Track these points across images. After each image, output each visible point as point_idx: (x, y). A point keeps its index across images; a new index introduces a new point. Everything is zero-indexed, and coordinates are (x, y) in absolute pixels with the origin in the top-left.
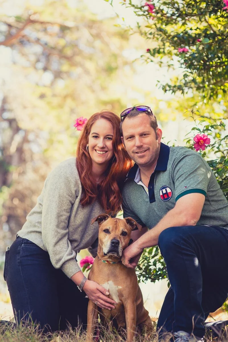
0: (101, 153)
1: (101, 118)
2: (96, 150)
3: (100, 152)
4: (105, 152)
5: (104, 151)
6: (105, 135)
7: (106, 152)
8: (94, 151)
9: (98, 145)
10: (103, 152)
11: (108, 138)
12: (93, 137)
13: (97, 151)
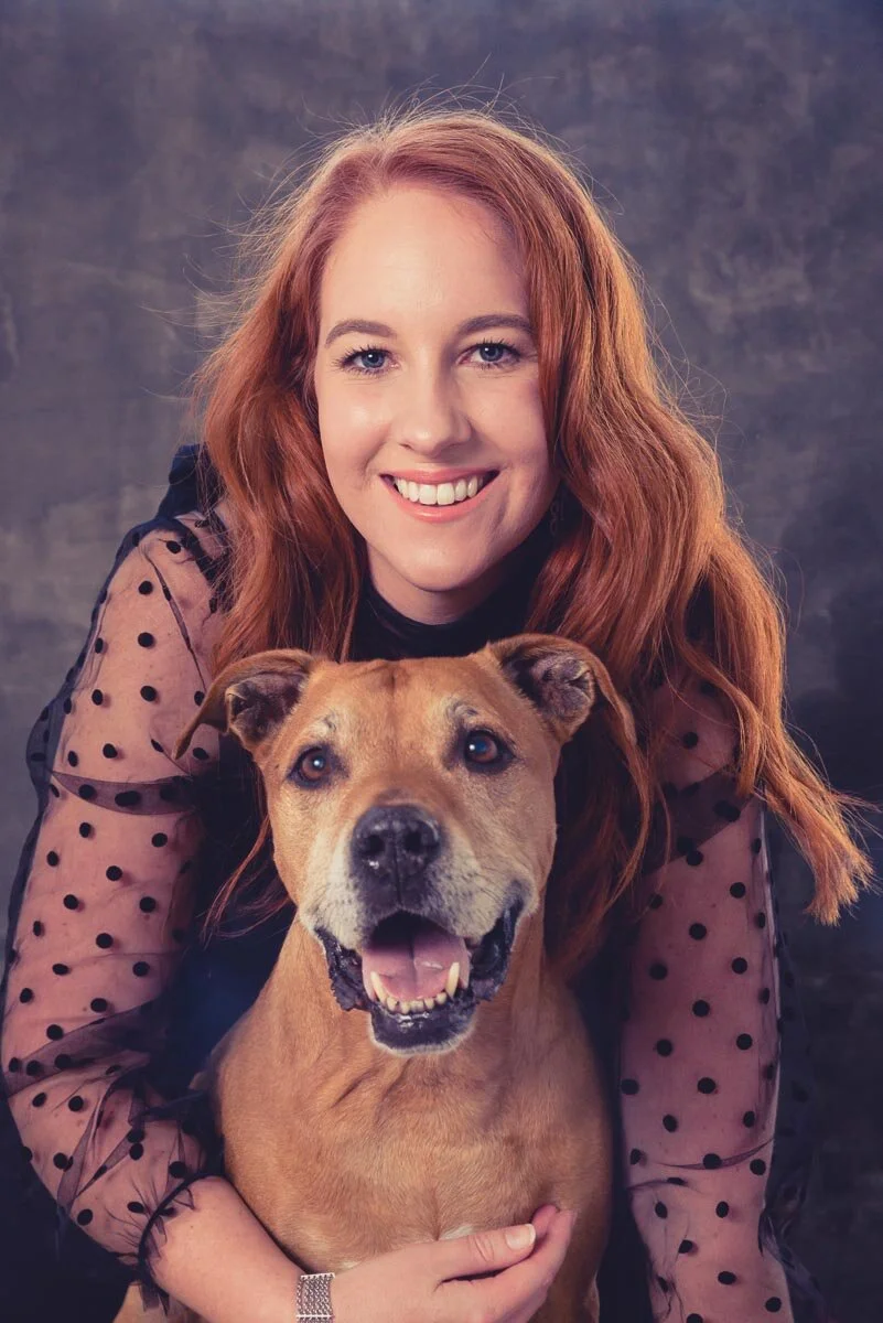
0: (445, 493)
1: (386, 186)
2: (389, 479)
3: (427, 493)
4: (473, 485)
5: (467, 478)
6: (450, 324)
7: (489, 476)
8: (379, 486)
9: (399, 436)
10: (461, 486)
11: (480, 347)
12: (348, 361)
13: (402, 485)
